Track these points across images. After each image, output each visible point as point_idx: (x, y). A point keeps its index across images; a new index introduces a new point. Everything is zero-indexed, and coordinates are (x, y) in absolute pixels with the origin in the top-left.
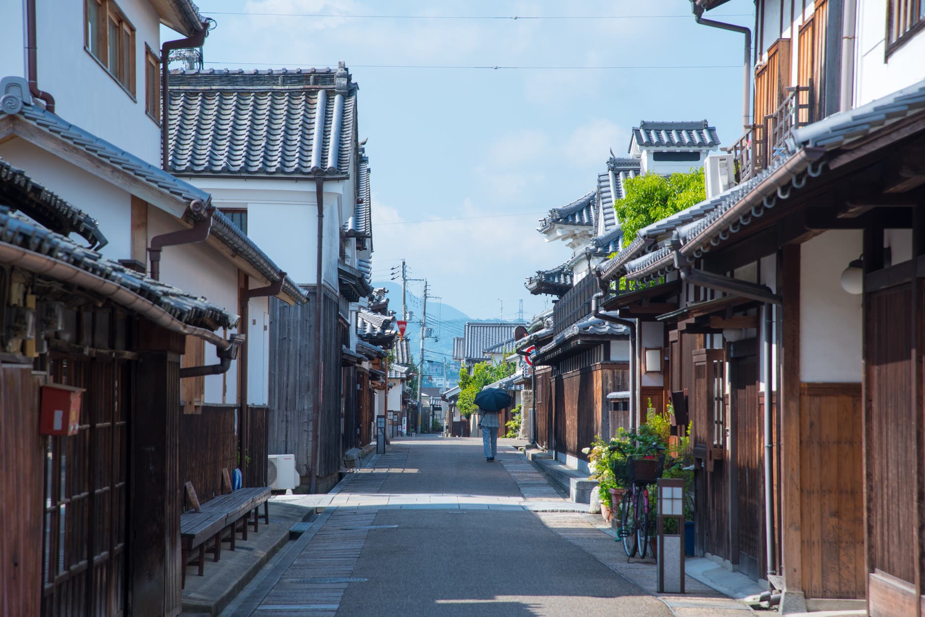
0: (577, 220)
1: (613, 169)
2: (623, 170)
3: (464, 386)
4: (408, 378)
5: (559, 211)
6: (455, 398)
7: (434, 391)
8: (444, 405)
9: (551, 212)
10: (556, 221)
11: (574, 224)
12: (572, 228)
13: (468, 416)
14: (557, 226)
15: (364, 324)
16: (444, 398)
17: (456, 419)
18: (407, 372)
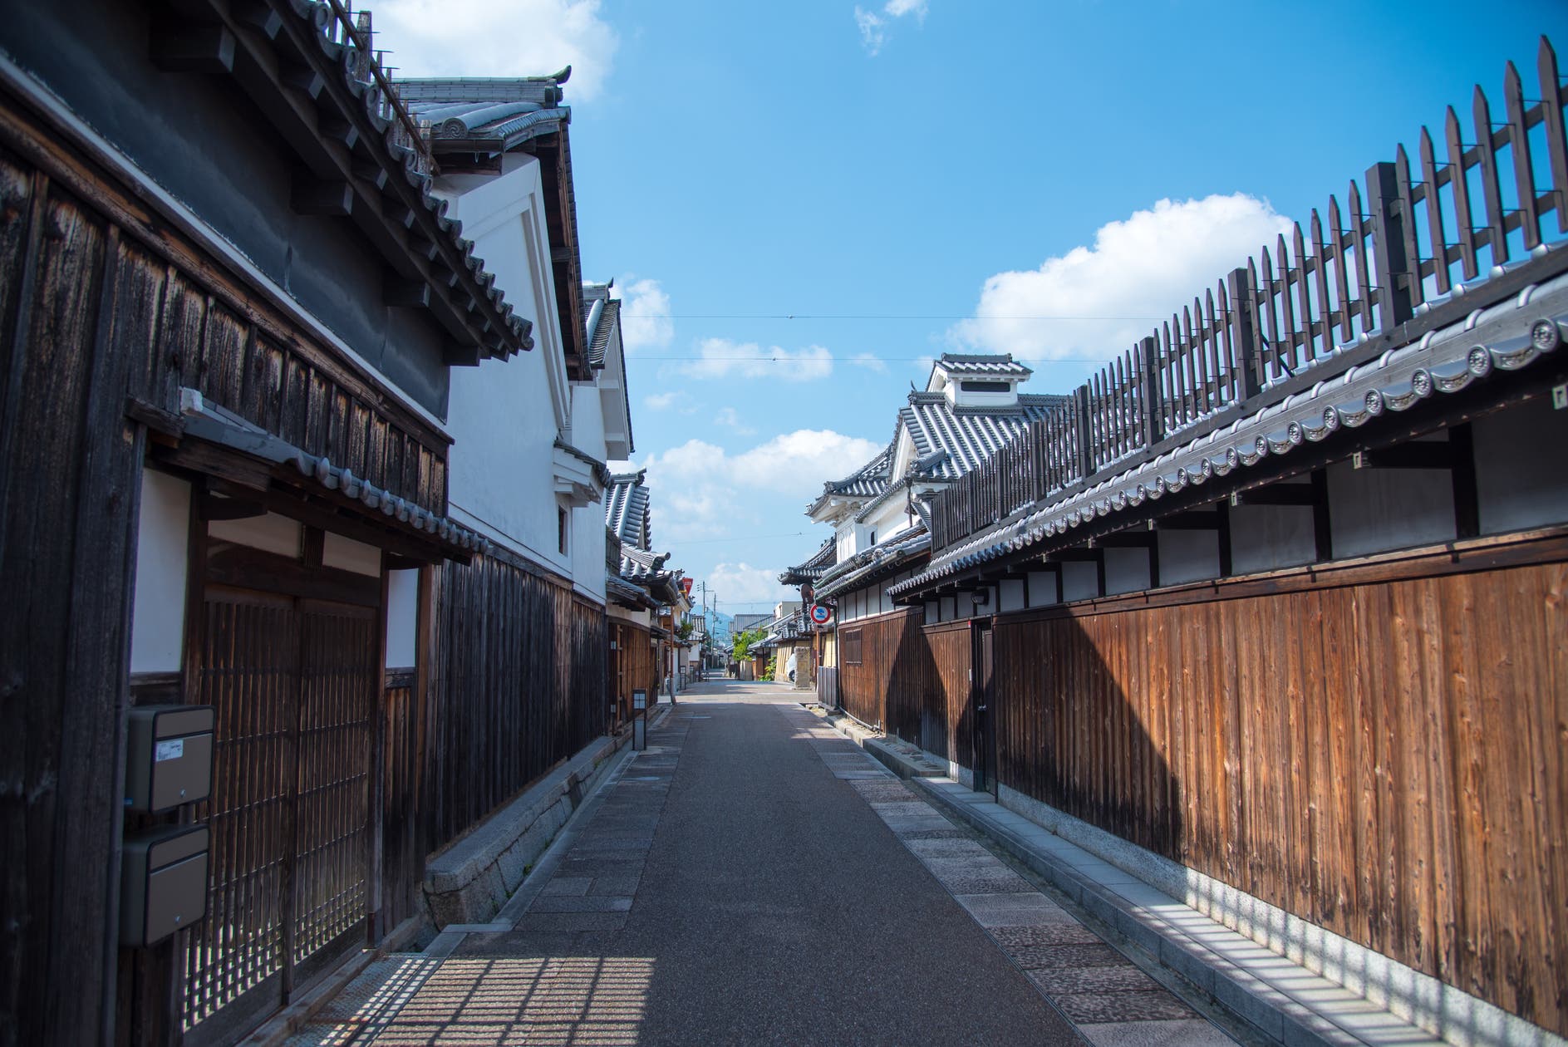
0: (849, 491)
1: (916, 403)
2: (927, 404)
3: (736, 645)
4: (704, 640)
5: (833, 484)
6: (732, 651)
7: (720, 648)
8: (726, 656)
9: (825, 484)
10: (831, 492)
11: (846, 495)
12: (843, 499)
13: (739, 662)
14: (831, 496)
15: (631, 565)
16: (725, 651)
17: (732, 663)
18: (703, 636)
